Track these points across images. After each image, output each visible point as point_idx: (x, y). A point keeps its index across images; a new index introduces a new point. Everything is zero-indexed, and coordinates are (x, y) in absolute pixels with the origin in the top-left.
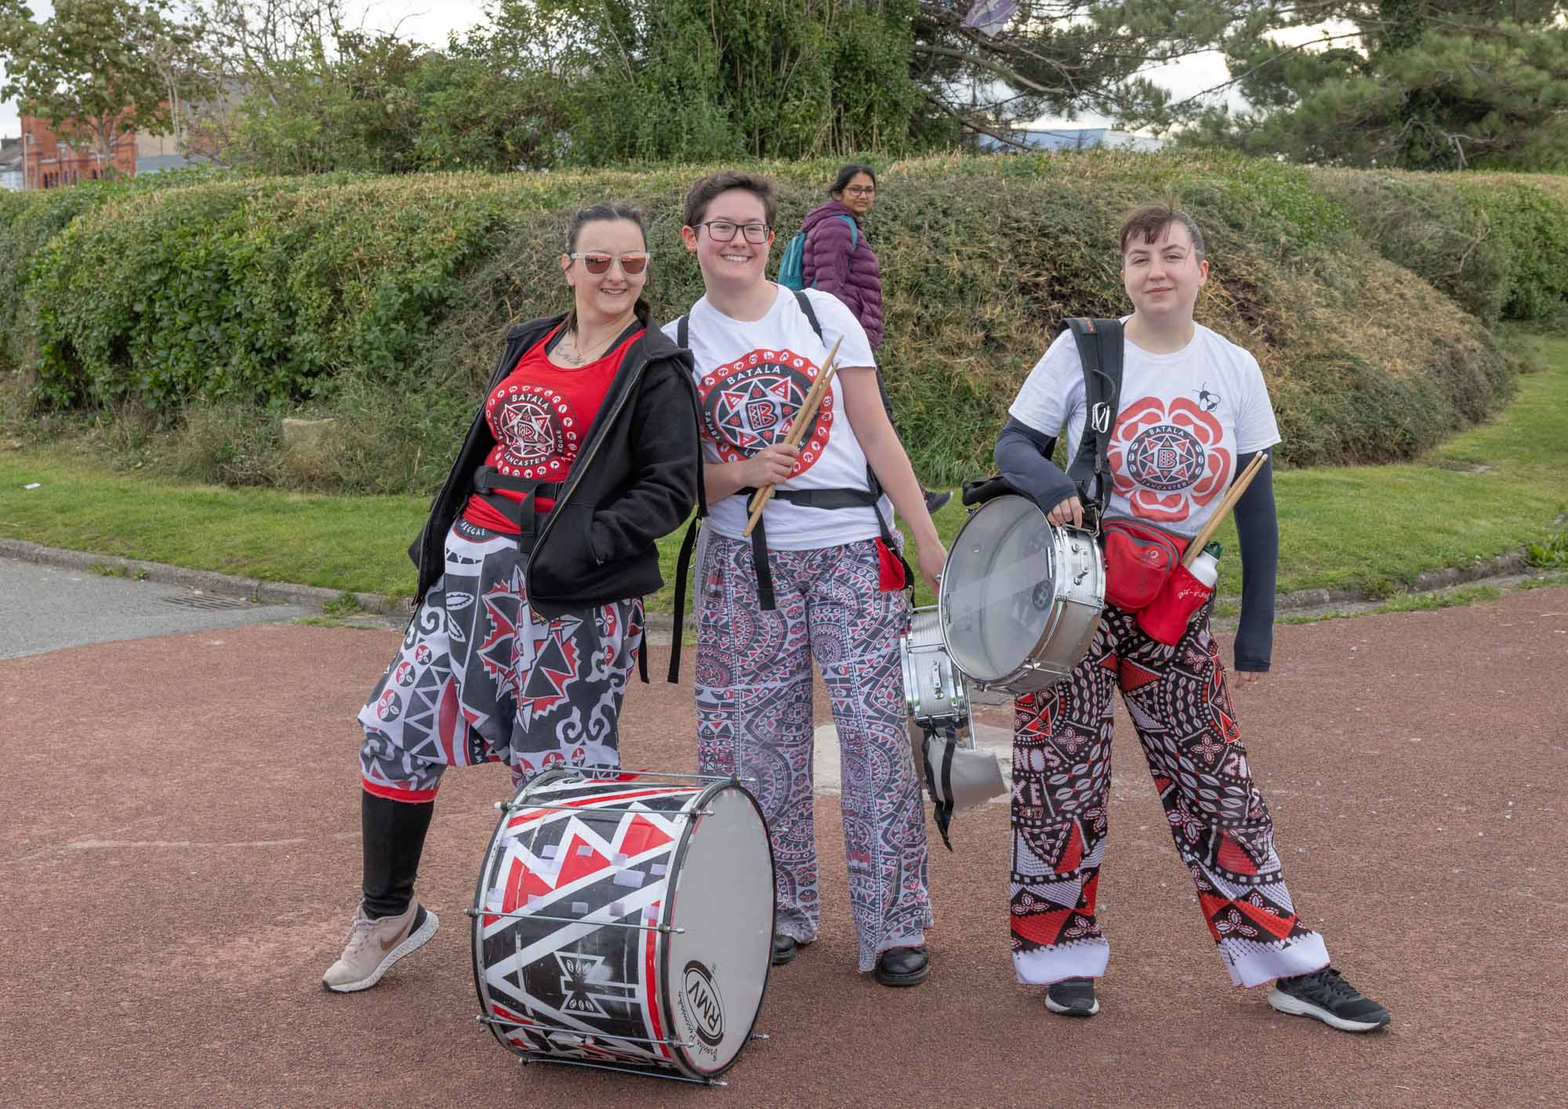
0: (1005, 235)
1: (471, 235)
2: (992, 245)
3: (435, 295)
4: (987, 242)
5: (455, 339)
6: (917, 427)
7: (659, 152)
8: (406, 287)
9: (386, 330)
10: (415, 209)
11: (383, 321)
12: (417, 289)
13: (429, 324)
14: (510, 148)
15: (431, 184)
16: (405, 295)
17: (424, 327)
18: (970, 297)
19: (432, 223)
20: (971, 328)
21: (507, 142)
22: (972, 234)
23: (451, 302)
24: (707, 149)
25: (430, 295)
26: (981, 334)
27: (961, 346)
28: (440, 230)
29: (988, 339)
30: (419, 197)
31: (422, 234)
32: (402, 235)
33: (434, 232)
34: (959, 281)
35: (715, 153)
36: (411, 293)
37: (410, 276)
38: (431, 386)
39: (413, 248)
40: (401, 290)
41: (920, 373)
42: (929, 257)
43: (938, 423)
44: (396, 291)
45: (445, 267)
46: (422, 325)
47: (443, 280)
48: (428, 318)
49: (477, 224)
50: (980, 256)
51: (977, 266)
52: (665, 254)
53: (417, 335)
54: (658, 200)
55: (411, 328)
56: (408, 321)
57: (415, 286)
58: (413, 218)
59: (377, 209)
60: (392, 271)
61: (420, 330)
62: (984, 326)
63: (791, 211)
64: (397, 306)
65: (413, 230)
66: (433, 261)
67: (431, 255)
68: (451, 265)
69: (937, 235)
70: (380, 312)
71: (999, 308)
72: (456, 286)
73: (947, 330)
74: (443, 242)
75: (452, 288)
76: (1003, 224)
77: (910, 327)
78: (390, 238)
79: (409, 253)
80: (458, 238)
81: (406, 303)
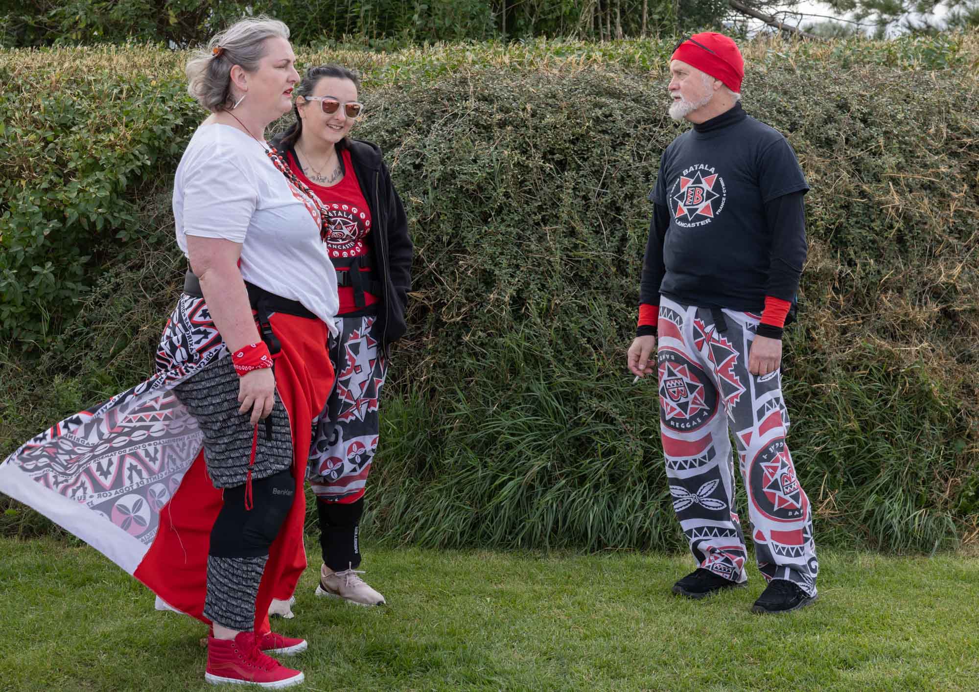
0: (954, 154)
1: (153, 136)
2: (943, 169)
3: (99, 227)
4: (935, 165)
5: (128, 293)
6: (848, 454)
7: (380, 26)
8: (53, 212)
9: (25, 273)
10: (68, 96)
11: (20, 259)
12: (72, 214)
13: (87, 266)
14: (173, 20)
15: (88, 61)
16: (54, 224)
17: (79, 271)
18: (915, 251)
19: (94, 119)
20: (919, 299)
21: (171, 13)
22: (910, 155)
23: (122, 235)
24: (448, 23)
25: (93, 225)
26: (935, 308)
27: (907, 324)
28: (108, 130)
29: (947, 314)
30: (75, 80)
31: (81, 133)
32: (49, 135)
33: (98, 131)
34: (899, 225)
35: (458, 28)
36: (63, 220)
37: (61, 196)
38: (89, 363)
39: (67, 154)
40: (47, 216)
41: (849, 367)
42: (851, 187)
43: (882, 446)
44: (39, 218)
45: (116, 183)
46: (76, 267)
47: (112, 204)
48: (84, 259)
49: (164, 122)
50: (924, 187)
51: (925, 205)
52: (453, 175)
53: (70, 285)
54: (438, 91)
55: (61, 273)
56: (56, 261)
57: (69, 211)
58: (66, 110)
59: (12, 96)
60: (34, 187)
61: (74, 274)
62: (936, 294)
63: (639, 114)
64: (41, 240)
65: (66, 128)
66: (99, 175)
67: (95, 165)
68: (123, 180)
69: (858, 153)
70: (16, 248)
71: (959, 268)
72: (129, 212)
73: (886, 299)
74: (112, 146)
75: (124, 216)
76: (950, 139)
77: (829, 295)
78: (32, 137)
79: (61, 163)
80: (134, 141)
81: (54, 236)
